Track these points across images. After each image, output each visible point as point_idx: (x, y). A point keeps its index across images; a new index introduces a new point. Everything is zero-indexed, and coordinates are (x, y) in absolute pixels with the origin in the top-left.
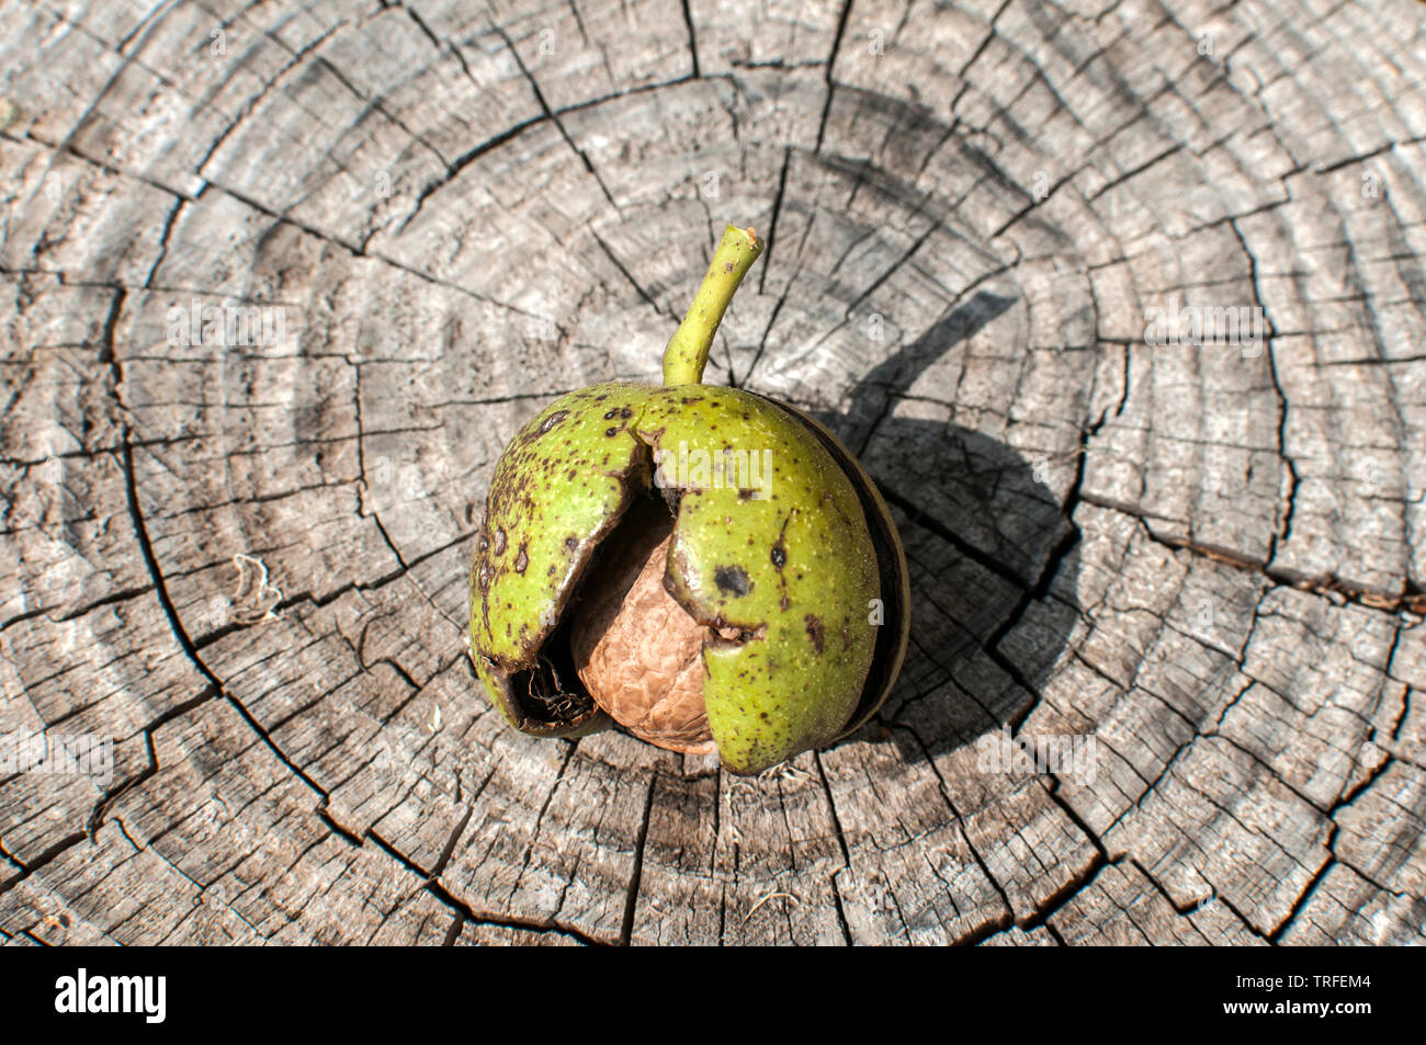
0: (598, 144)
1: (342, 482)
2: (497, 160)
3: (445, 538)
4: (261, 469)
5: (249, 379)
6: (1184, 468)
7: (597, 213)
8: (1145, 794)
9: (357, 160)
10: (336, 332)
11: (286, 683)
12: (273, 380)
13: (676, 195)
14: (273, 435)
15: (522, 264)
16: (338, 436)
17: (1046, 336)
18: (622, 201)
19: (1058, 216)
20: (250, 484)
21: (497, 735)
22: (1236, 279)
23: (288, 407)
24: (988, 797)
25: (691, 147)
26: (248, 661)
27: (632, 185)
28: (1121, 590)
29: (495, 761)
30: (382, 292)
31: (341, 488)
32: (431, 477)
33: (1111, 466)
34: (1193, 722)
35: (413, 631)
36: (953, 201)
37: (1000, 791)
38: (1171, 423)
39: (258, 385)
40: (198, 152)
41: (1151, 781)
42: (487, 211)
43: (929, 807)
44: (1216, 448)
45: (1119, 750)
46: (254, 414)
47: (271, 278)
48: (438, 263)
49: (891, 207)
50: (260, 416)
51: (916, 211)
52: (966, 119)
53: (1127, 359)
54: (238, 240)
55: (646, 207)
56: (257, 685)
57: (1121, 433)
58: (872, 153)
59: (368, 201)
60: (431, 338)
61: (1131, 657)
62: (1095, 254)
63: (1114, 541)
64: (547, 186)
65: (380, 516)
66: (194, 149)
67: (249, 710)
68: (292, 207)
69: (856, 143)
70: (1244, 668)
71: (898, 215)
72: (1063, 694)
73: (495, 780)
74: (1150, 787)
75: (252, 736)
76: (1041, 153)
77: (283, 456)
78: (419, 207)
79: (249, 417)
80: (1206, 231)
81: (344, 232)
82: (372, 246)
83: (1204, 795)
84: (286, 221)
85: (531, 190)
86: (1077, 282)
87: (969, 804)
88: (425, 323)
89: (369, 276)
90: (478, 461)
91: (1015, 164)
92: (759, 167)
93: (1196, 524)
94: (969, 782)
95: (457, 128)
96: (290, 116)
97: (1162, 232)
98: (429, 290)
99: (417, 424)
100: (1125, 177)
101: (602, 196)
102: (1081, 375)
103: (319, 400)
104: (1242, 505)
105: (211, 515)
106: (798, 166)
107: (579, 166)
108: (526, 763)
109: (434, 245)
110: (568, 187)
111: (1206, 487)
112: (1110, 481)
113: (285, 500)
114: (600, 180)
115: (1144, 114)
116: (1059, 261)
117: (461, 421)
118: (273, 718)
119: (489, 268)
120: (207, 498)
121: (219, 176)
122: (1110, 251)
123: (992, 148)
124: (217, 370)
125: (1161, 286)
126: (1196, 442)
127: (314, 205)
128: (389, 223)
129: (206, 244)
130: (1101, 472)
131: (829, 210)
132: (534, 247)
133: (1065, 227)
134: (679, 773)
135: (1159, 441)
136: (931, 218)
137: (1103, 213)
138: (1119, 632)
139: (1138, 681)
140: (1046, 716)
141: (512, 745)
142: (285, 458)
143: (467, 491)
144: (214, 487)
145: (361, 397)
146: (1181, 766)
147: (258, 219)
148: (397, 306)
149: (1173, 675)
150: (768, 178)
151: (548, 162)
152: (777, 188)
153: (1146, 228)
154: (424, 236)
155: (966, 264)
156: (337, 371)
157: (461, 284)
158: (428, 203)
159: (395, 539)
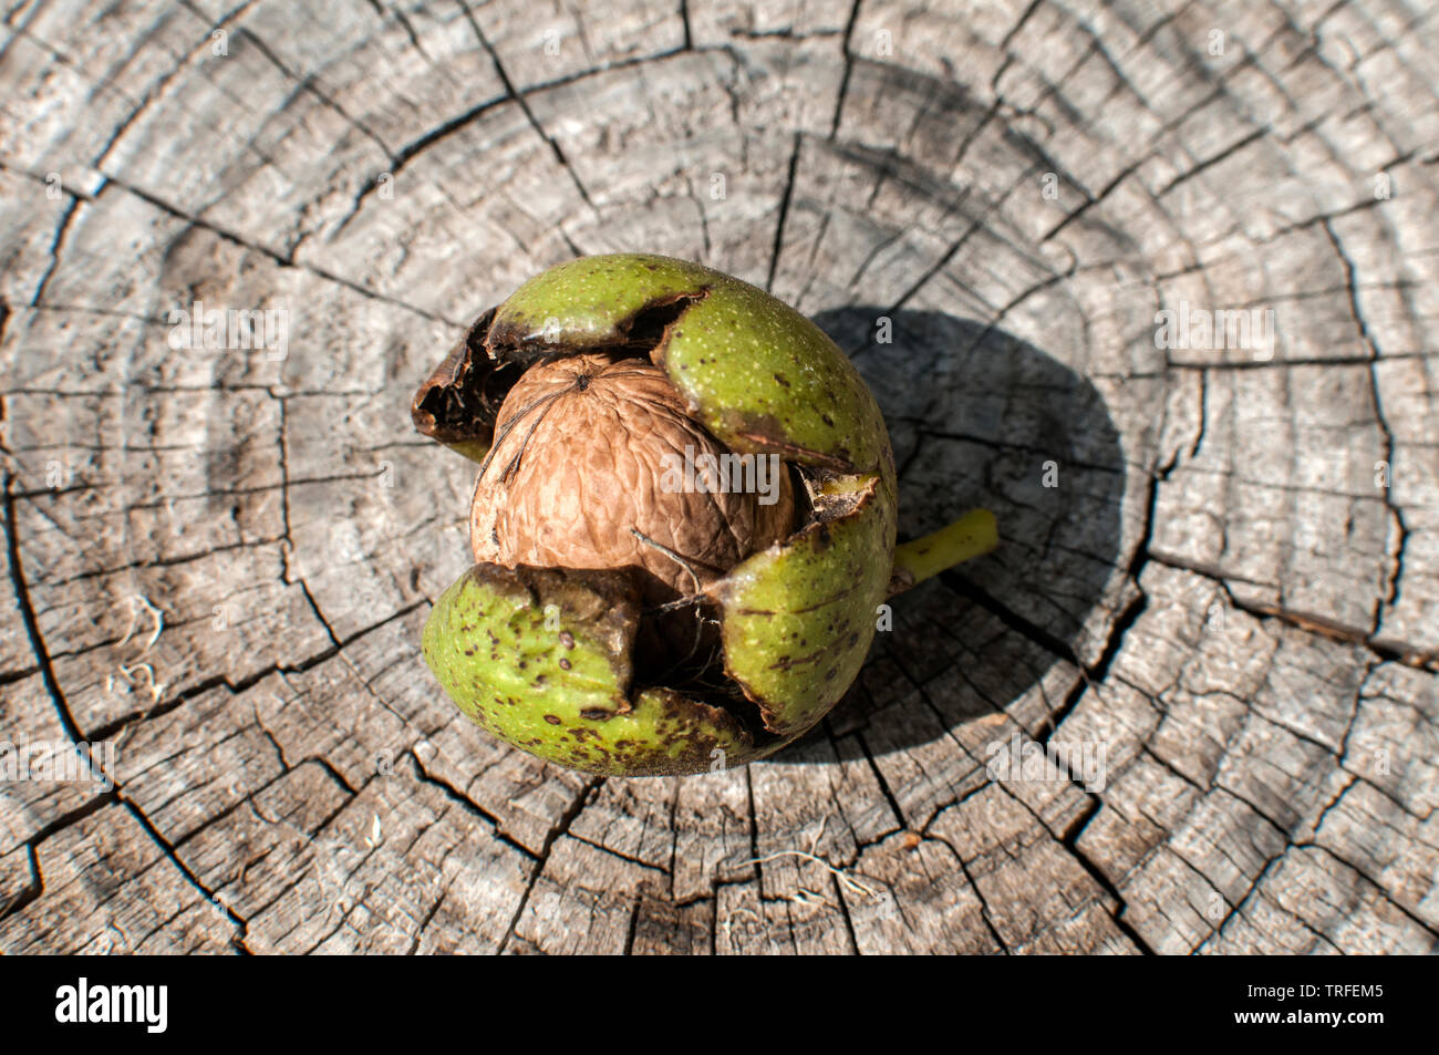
0: (571, 129)
1: (263, 542)
2: (451, 149)
3: (386, 609)
4: (167, 526)
5: (153, 416)
6: (1273, 520)
7: (570, 213)
8: (1228, 918)
9: (285, 151)
10: (257, 359)
11: (196, 786)
12: (182, 417)
13: (664, 191)
14: (182, 484)
15: (480, 275)
16: (258, 484)
17: (1108, 360)
18: (599, 198)
19: (1120, 215)
20: (153, 544)
21: (448, 851)
22: (1333, 290)
23: (200, 450)
24: (1040, 925)
25: (682, 133)
26: (150, 760)
27: (612, 179)
28: (1198, 670)
29: (445, 883)
30: (312, 310)
31: (262, 549)
32: (369, 535)
33: (1186, 518)
34: (1284, 830)
35: (347, 724)
36: (995, 197)
37: (1055, 917)
38: (1257, 464)
39: (165, 423)
40: (97, 142)
41: (1235, 903)
42: (438, 212)
43: (969, 937)
44: (1311, 496)
45: (1197, 865)
46: (159, 459)
47: (181, 293)
48: (379, 274)
49: (921, 205)
50: (166, 461)
51: (952, 209)
52: (1010, 98)
53: (1204, 387)
54: (142, 248)
55: (628, 206)
56: (161, 789)
57: (1197, 478)
58: (898, 140)
59: (297, 200)
60: (371, 365)
61: (1211, 751)
62: (1164, 260)
63: (1189, 608)
64: (510, 181)
65: (309, 583)
66: (92, 141)
67: (151, 819)
68: (206, 208)
69: (879, 127)
70: (1346, 763)
71: (929, 215)
72: (1130, 797)
73: (446, 905)
74: (1235, 909)
75: (154, 851)
76: (1099, 140)
77: (193, 509)
78: (358, 206)
79: (153, 462)
80: (1296, 234)
81: (269, 238)
82: (302, 254)
83: (1298, 918)
84: (199, 224)
85: (492, 185)
86: (1143, 295)
87: (1016, 933)
88: (363, 348)
89: (297, 290)
90: (426, 515)
91: (1070, 152)
92: (763, 157)
93: (1287, 588)
94: (1017, 906)
95: (404, 112)
96: (205, 98)
97: (1244, 234)
98: (368, 308)
99: (353, 471)
100: (1199, 168)
101: (575, 193)
102: (1150, 408)
103: (236, 441)
104: (1342, 564)
105: (108, 582)
106: (809, 156)
107: (549, 157)
108: (483, 886)
109: (374, 252)
110: (535, 182)
111: (1298, 543)
112: (1185, 536)
113: (196, 563)
114: (573, 174)
115: (1220, 92)
116: (1122, 270)
117: (406, 467)
118: (179, 830)
119: (440, 280)
120: (102, 561)
121: (121, 171)
122: (1182, 257)
123: (1040, 134)
124: (116, 405)
125: (1243, 299)
126: (1286, 489)
127: (233, 204)
128: (321, 226)
129: (103, 253)
130: (1174, 526)
131: (847, 209)
132: (494, 255)
133: (1129, 229)
134: (668, 897)
135: (1242, 487)
136: (968, 217)
137: (1174, 211)
138: (1197, 720)
139: (1219, 780)
140: (1110, 823)
141: (466, 863)
142: (195, 513)
143: (412, 552)
144: (110, 547)
145: (286, 438)
146: (1271, 883)
147: (166, 222)
148: (330, 327)
149: (1261, 773)
150: (775, 170)
151: (511, 152)
152: (785, 181)
153: (1224, 230)
154: (363, 241)
155: (1011, 274)
156: (258, 405)
157: (406, 299)
158: (368, 202)
159: (326, 610)
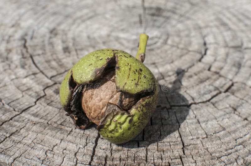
4: (58, 56)
20: (56, 58)
51: (164, 17)
77: (62, 54)
120: (49, 60)
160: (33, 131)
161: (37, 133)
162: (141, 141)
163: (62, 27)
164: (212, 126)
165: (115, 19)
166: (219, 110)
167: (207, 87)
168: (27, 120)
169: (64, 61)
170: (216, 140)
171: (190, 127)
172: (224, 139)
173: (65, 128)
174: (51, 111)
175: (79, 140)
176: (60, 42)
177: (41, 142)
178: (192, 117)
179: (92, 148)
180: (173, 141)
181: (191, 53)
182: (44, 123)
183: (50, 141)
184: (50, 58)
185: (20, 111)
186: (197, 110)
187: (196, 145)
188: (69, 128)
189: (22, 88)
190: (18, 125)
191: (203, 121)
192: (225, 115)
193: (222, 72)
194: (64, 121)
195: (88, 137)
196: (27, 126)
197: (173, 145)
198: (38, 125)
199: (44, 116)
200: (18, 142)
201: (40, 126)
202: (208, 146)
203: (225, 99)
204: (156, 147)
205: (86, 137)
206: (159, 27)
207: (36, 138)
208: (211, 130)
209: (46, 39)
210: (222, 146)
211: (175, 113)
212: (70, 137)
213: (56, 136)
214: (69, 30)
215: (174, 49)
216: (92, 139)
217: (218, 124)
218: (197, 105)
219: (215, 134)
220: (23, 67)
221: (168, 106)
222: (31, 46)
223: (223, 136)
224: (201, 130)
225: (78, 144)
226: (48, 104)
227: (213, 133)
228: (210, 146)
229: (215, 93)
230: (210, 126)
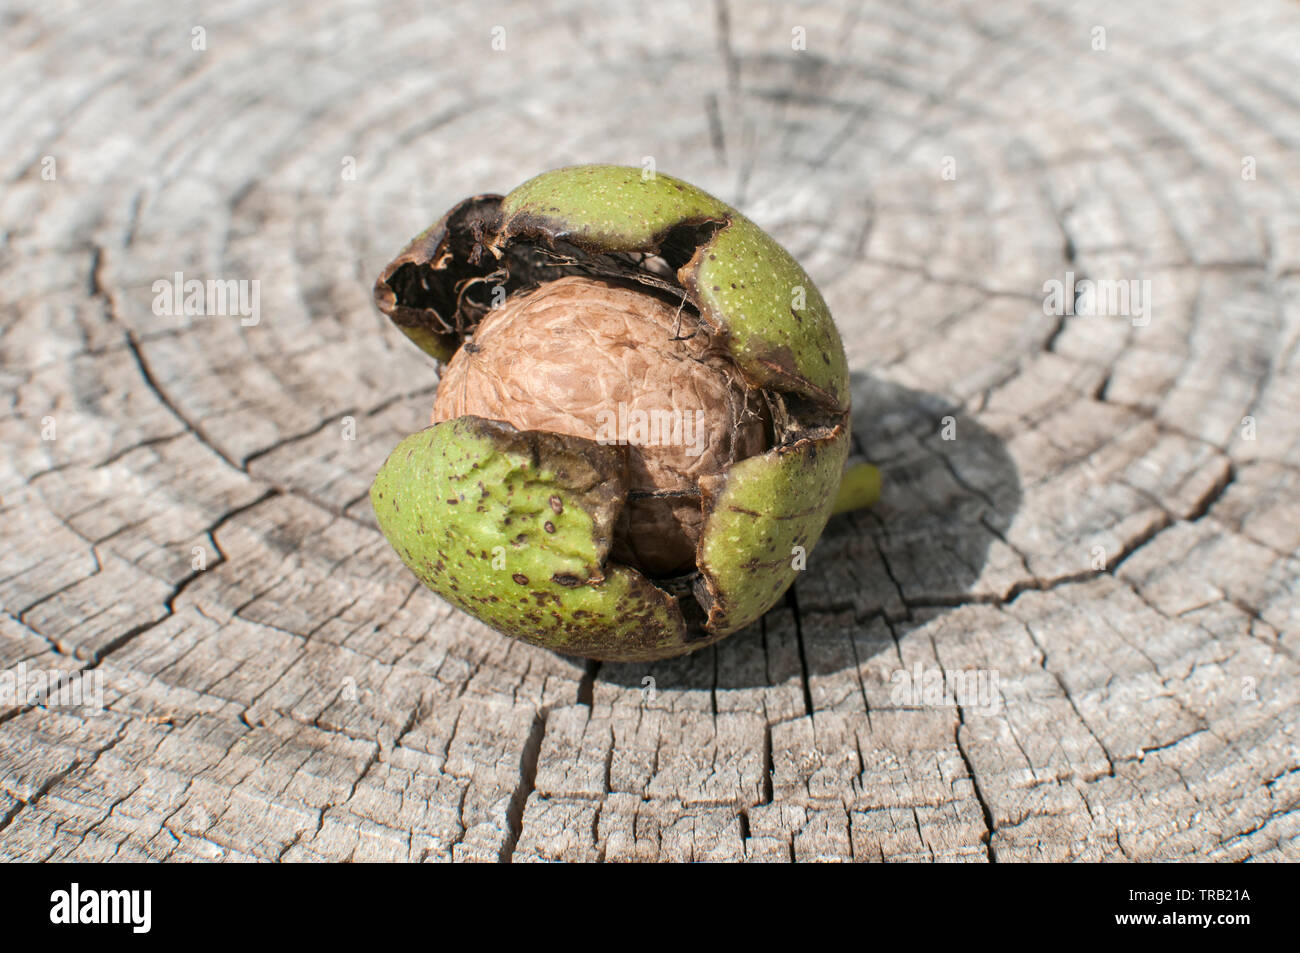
4: (279, 337)
26: (307, 462)
37: (1113, 434)
41: (1249, 404)
43: (1048, 457)
44: (1182, 208)
47: (252, 220)
51: (841, 109)
56: (322, 477)
66: (149, 160)
67: (318, 496)
77: (299, 326)
105: (235, 372)
113: (310, 353)
118: (345, 499)
120: (229, 362)
144: (233, 354)
160: (163, 767)
161: (188, 775)
162: (758, 804)
163: (294, 175)
164: (1138, 708)
165: (578, 128)
166: (1167, 617)
167: (1097, 491)
168: (125, 702)
169: (312, 363)
170: (1164, 787)
171: (1016, 716)
172: (1205, 780)
173: (340, 743)
174: (256, 647)
175: (421, 810)
176: (284, 257)
177: (214, 824)
178: (1025, 661)
179: (492, 849)
180: (934, 799)
181: (999, 304)
182: (221, 716)
183: (261, 817)
184: (237, 349)
185: (89, 654)
186: (1050, 626)
187: (1055, 815)
188: (361, 743)
189: (89, 520)
190: (82, 733)
191: (1084, 680)
192: (1200, 645)
193: (1173, 408)
194: (335, 705)
195: (467, 787)
196: (131, 735)
197: (936, 821)
198: (192, 730)
199: (219, 682)
200: (87, 832)
201: (204, 738)
202: (1120, 823)
203: (1196, 554)
204: (842, 837)
205: (459, 792)
206: (817, 165)
207: (181, 807)
208: (1134, 730)
209: (212, 242)
210: (1197, 819)
211: (933, 641)
212: (369, 796)
213: (292, 786)
214: (334, 192)
215: (908, 283)
216: (490, 803)
217: (1170, 696)
218: (1051, 594)
219: (1153, 754)
220: (90, 403)
221: (893, 608)
222: (127, 287)
223: (1197, 760)
224: (1077, 735)
225: (416, 830)
226: (237, 613)
227: (1146, 751)
228: (1131, 823)
229: (1138, 524)
230: (1123, 709)
